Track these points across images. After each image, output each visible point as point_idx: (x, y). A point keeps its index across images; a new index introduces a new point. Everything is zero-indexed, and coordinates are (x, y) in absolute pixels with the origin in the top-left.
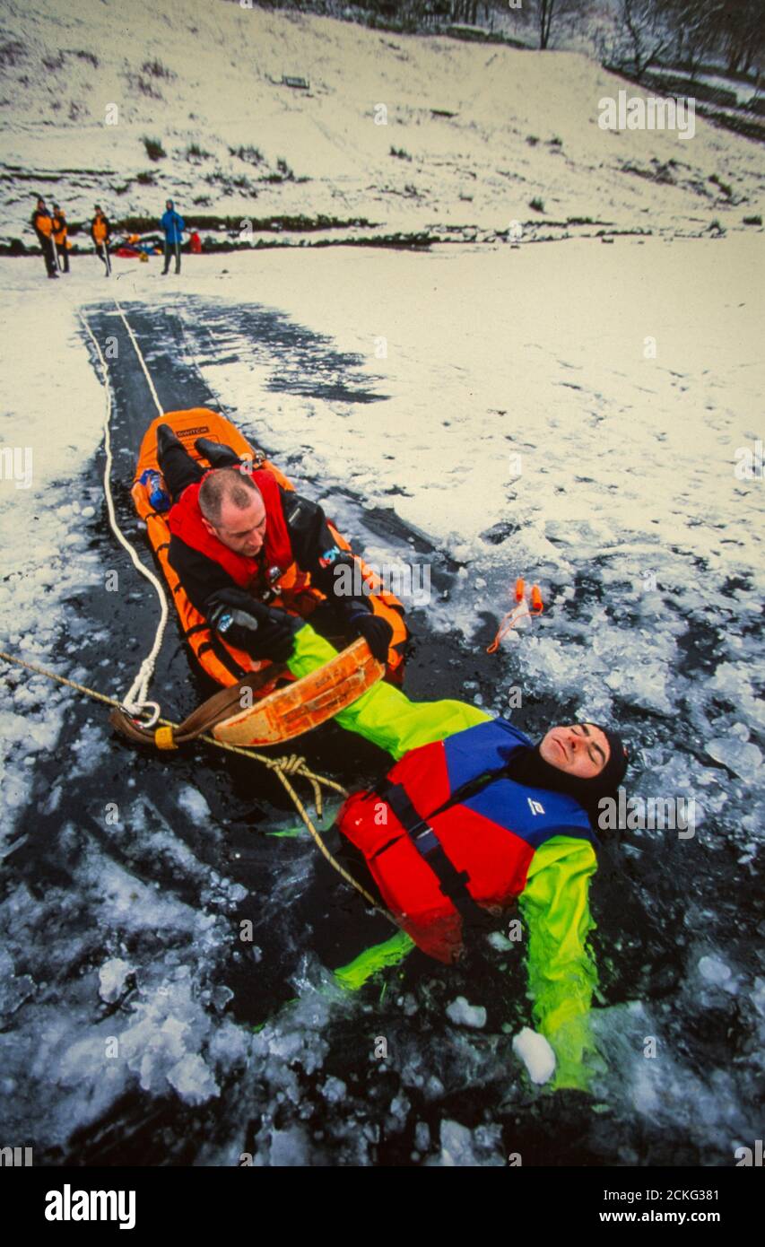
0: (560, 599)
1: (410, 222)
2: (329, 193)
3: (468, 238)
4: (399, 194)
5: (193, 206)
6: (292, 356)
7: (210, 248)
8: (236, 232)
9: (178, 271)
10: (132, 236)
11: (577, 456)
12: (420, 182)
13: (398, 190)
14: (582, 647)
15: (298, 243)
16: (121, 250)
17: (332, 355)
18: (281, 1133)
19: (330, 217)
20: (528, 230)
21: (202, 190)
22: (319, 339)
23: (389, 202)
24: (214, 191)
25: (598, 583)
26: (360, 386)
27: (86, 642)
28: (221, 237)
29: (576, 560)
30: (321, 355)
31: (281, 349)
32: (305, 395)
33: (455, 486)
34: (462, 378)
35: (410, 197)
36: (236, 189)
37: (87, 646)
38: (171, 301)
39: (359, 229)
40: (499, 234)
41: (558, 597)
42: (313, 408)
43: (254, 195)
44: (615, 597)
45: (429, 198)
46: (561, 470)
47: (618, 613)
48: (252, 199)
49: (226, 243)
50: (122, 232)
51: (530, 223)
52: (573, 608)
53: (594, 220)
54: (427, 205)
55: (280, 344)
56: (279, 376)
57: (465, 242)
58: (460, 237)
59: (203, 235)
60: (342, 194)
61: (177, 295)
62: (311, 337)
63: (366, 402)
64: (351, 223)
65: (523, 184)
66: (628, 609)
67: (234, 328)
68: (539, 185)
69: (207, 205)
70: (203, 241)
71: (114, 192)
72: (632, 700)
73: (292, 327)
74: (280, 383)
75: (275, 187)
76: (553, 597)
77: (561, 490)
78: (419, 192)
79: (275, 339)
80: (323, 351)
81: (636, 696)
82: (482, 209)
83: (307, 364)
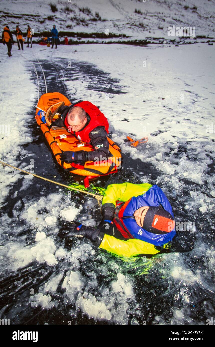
0: (172, 152)
1: (141, 36)
2: (113, 25)
3: (160, 42)
4: (137, 26)
5: (66, 28)
6: (96, 79)
7: (71, 43)
8: (80, 38)
10: (45, 38)
11: (186, 113)
12: (145, 22)
13: (137, 25)
14: (177, 165)
15: (101, 42)
16: (41, 43)
17: (109, 79)
19: (113, 34)
20: (182, 40)
21: (69, 23)
22: (105, 74)
23: (133, 29)
24: (73, 24)
25: (186, 148)
26: (118, 89)
27: (26, 156)
28: (75, 39)
29: (179, 142)
30: (106, 79)
31: (92, 77)
32: (99, 91)
33: (144, 120)
34: (152, 88)
35: (141, 27)
36: (81, 23)
37: (27, 157)
38: (57, 60)
39: (122, 38)
40: (171, 41)
41: (172, 151)
42: (101, 95)
43: (87, 25)
44: (190, 153)
45: (148, 28)
46: (179, 116)
47: (190, 157)
48: (86, 27)
49: (77, 41)
50: (41, 37)
51: (183, 38)
52: (176, 155)
53: (206, 37)
54: (147, 30)
55: (92, 75)
56: (91, 85)
57: (159, 44)
58: (158, 42)
59: (69, 39)
60: (117, 26)
61: (60, 58)
62: (103, 73)
63: (119, 94)
64: (120, 36)
65: (182, 23)
66: (194, 156)
67: (77, 69)
68: (187, 24)
69: (71, 28)
70: (69, 41)
71: (39, 23)
72: (190, 180)
73: (97, 70)
74: (91, 87)
75: (94, 23)
76: (170, 151)
77: (179, 122)
78: (144, 26)
79: (91, 73)
80: (107, 78)
81: (191, 179)
82: (166, 32)
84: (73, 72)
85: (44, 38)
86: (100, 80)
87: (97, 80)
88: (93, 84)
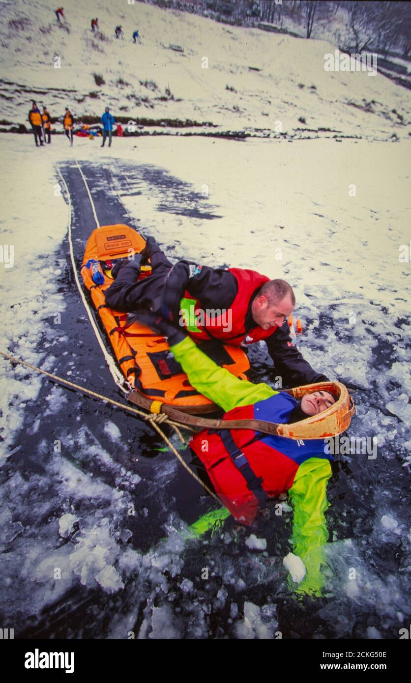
1: (236, 126)
2: (192, 108)
3: (266, 136)
4: (230, 110)
5: (118, 111)
6: (170, 193)
8: (142, 126)
9: (110, 145)
11: (321, 252)
12: (241, 105)
13: (229, 108)
15: (175, 133)
16: (79, 133)
17: (192, 193)
18: (157, 608)
19: (193, 120)
20: (298, 133)
21: (124, 102)
22: (185, 184)
23: (224, 114)
24: (131, 104)
25: (331, 319)
26: (207, 211)
27: (55, 342)
28: (132, 128)
29: (320, 306)
30: (186, 193)
31: (164, 189)
32: (177, 214)
33: (257, 265)
34: (261, 208)
35: (236, 112)
36: (143, 103)
38: (106, 161)
39: (208, 128)
40: (282, 134)
42: (181, 221)
43: (152, 107)
44: (340, 326)
45: (246, 113)
46: (312, 258)
47: (342, 335)
48: (151, 109)
49: (136, 132)
50: (80, 123)
51: (299, 129)
53: (332, 130)
54: (244, 117)
55: (164, 186)
56: (163, 203)
57: (264, 137)
58: (261, 134)
59: (124, 127)
60: (199, 109)
61: (109, 158)
62: (181, 184)
63: (210, 219)
64: (204, 124)
65: (295, 108)
66: (347, 333)
67: (139, 177)
68: (304, 109)
69: (127, 111)
70: (124, 130)
71: (76, 102)
73: (170, 177)
74: (164, 207)
75: (164, 103)
76: (308, 325)
77: (313, 269)
78: (241, 110)
79: (162, 184)
80: (187, 191)
81: (350, 378)
82: (273, 120)
83: (179, 197)
84: (133, 181)
85: (84, 127)
86: (177, 195)
87: (173, 194)
88: (167, 201)
